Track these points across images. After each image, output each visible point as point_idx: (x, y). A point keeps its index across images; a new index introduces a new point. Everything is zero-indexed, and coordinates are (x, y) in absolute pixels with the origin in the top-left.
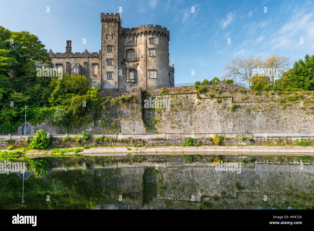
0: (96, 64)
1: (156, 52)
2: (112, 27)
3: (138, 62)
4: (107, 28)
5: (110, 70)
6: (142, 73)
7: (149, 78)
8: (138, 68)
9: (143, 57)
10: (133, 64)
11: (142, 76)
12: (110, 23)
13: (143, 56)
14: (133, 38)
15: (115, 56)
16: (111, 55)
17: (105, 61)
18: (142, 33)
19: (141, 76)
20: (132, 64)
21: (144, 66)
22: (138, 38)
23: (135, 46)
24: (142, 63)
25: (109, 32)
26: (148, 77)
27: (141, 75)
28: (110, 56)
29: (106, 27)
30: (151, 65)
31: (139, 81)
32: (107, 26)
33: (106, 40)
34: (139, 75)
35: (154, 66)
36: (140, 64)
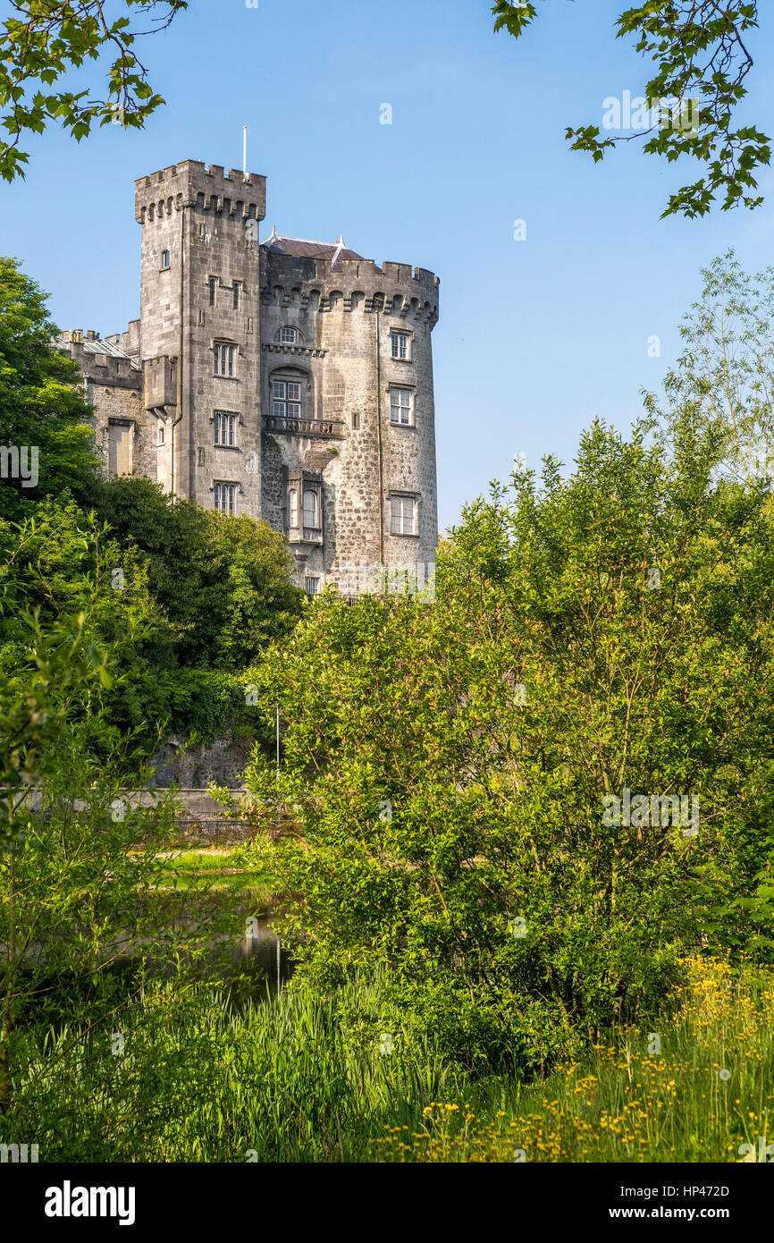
0: (125, 423)
1: (415, 404)
2: (233, 243)
3: (336, 443)
4: (215, 245)
5: (229, 473)
6: (359, 504)
7: (393, 535)
8: (334, 475)
9: (362, 424)
10: (311, 452)
11: (359, 518)
12: (225, 221)
13: (362, 416)
14: (302, 309)
15: (246, 403)
16: (230, 390)
17: (206, 424)
18: (358, 294)
19: (350, 519)
20: (309, 448)
21: (368, 469)
22: (324, 315)
23: (315, 356)
24: (355, 449)
25: (220, 270)
26: (389, 526)
27: (350, 511)
28: (228, 397)
29: (209, 236)
30: (399, 467)
31: (338, 541)
32: (213, 234)
33: (209, 311)
34: (337, 507)
35: (410, 473)
36: (343, 454)
